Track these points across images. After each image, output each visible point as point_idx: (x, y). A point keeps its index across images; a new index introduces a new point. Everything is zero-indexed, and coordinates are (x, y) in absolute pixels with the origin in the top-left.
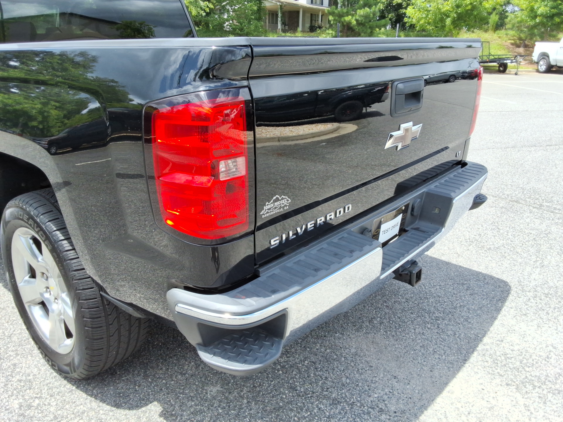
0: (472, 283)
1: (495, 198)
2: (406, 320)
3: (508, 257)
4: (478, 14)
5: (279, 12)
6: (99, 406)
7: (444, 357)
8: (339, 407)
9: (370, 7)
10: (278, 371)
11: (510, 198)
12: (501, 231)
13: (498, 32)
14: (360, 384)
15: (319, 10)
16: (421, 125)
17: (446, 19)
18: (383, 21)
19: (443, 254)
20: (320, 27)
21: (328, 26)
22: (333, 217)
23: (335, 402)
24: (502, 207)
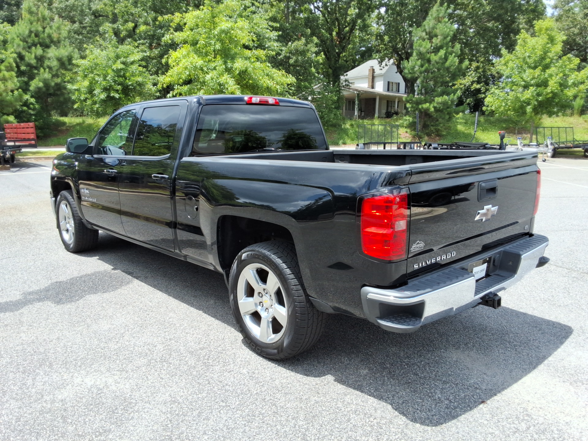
0: (544, 327)
1: (568, 271)
2: (492, 346)
3: (575, 312)
4: (559, 102)
5: (356, 100)
6: (295, 375)
7: (520, 366)
8: (448, 385)
9: (448, 94)
10: (404, 366)
11: (581, 271)
12: (571, 294)
13: (584, 116)
14: (461, 376)
15: (395, 97)
16: (497, 207)
17: (526, 106)
18: (461, 108)
19: (521, 308)
20: (397, 113)
21: (404, 111)
22: (445, 258)
23: (445, 382)
24: (574, 277)
